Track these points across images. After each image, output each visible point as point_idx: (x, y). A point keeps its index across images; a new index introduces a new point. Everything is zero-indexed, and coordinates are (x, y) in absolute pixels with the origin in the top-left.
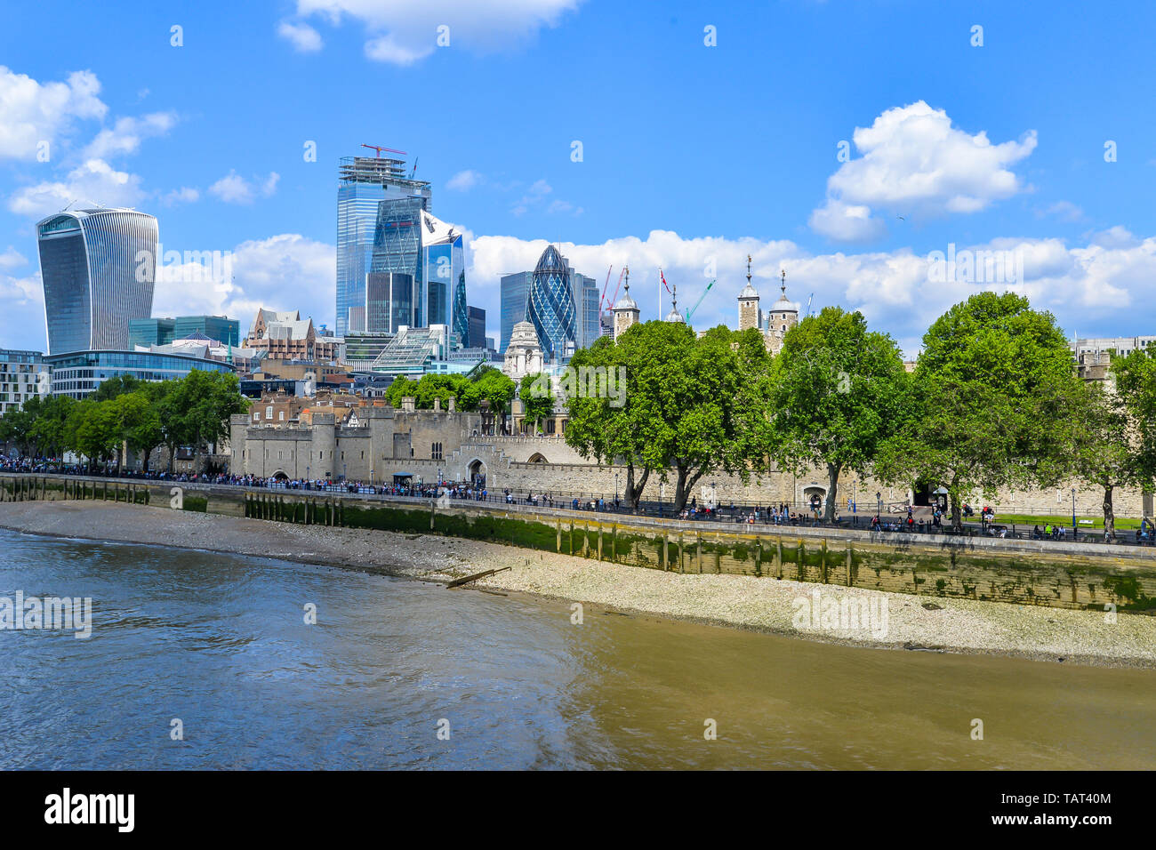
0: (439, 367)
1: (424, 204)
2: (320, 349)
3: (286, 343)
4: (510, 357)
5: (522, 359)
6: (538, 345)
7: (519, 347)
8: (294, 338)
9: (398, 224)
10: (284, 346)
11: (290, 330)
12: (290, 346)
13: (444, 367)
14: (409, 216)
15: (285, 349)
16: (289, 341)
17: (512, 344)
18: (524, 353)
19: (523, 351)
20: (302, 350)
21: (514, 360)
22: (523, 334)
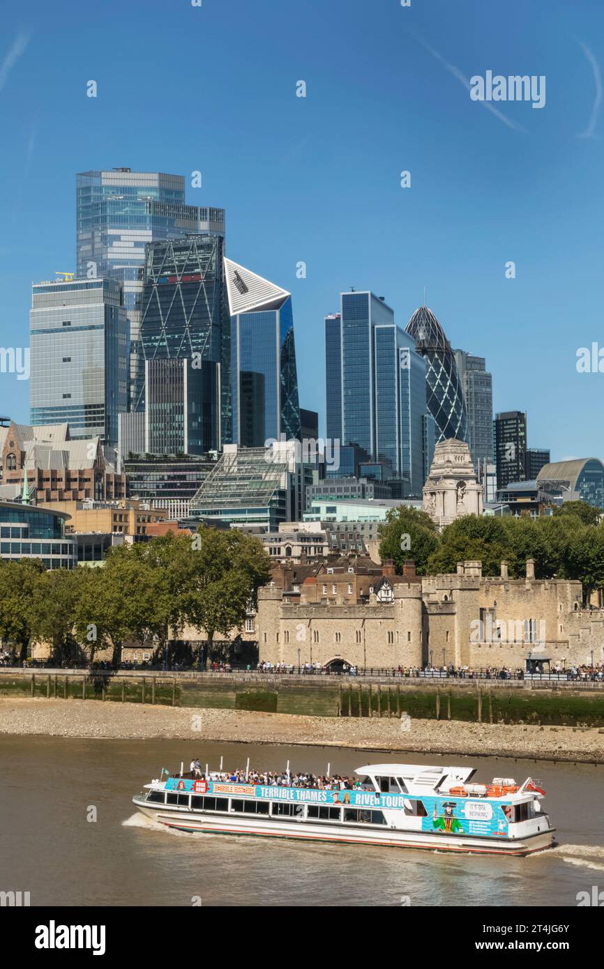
0: (323, 510)
1: (218, 246)
2: (121, 484)
3: (62, 474)
4: (433, 494)
5: (451, 495)
6: (473, 474)
7: (446, 477)
8: (74, 467)
9: (179, 279)
10: (60, 480)
11: (66, 454)
12: (69, 480)
13: (331, 510)
14: (196, 266)
15: (62, 485)
16: (68, 473)
17: (434, 472)
18: (454, 486)
19: (451, 484)
20: (87, 485)
21: (439, 497)
22: (452, 458)
